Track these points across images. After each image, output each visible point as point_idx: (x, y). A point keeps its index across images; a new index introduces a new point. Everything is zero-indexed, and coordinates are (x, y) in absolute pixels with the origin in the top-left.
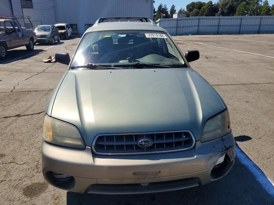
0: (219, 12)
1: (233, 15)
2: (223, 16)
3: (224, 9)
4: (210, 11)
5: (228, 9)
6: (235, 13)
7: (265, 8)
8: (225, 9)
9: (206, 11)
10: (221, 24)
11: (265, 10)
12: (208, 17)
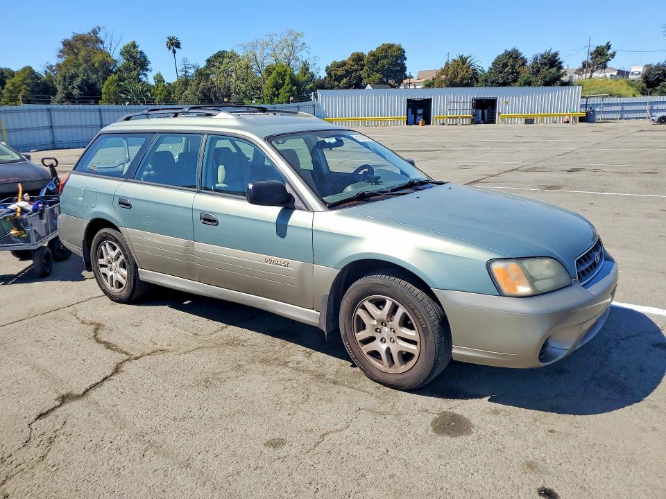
0: (59, 96)
1: (96, 103)
2: (73, 103)
3: (70, 87)
4: (32, 91)
5: (80, 88)
6: (101, 99)
7: (160, 88)
8: (74, 88)
9: (21, 90)
10: (56, 123)
11: (161, 94)
12: (32, 106)
